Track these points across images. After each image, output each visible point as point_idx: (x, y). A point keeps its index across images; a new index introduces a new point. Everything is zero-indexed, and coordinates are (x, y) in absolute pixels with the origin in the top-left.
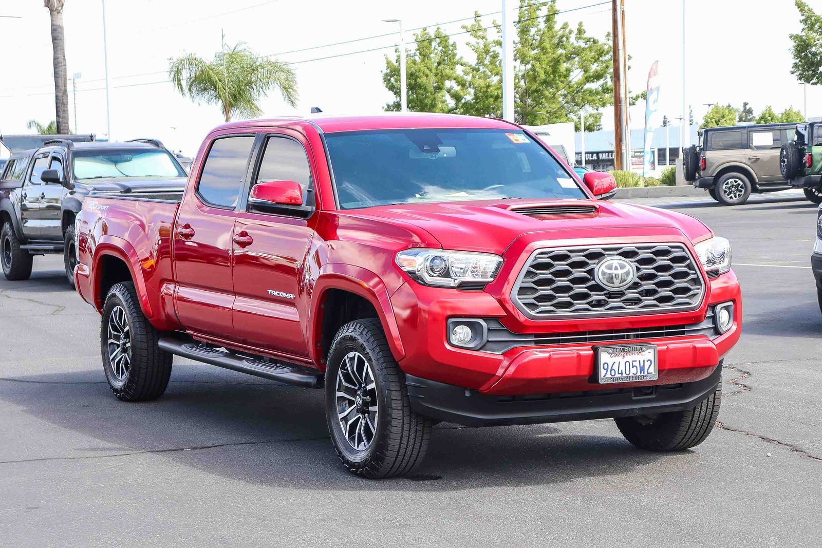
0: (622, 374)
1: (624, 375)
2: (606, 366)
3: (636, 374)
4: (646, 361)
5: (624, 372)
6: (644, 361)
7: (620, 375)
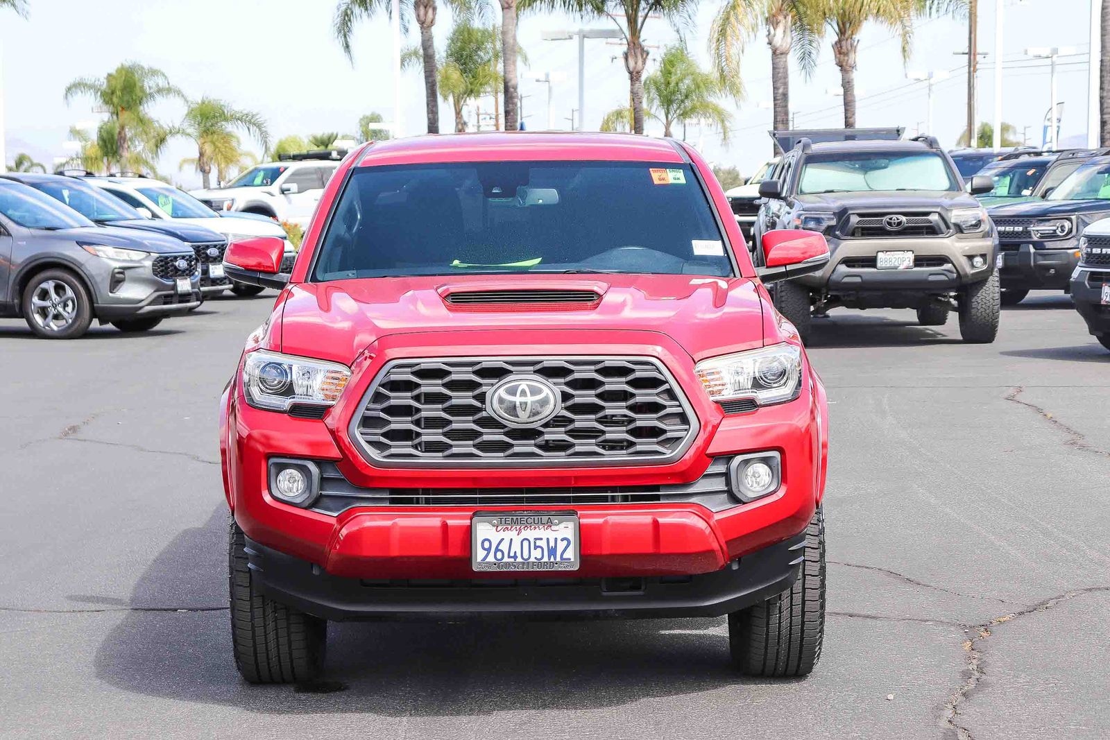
0: (515, 557)
1: (519, 559)
2: (487, 545)
3: (541, 559)
4: (559, 541)
5: (519, 554)
6: (556, 539)
7: (512, 560)
